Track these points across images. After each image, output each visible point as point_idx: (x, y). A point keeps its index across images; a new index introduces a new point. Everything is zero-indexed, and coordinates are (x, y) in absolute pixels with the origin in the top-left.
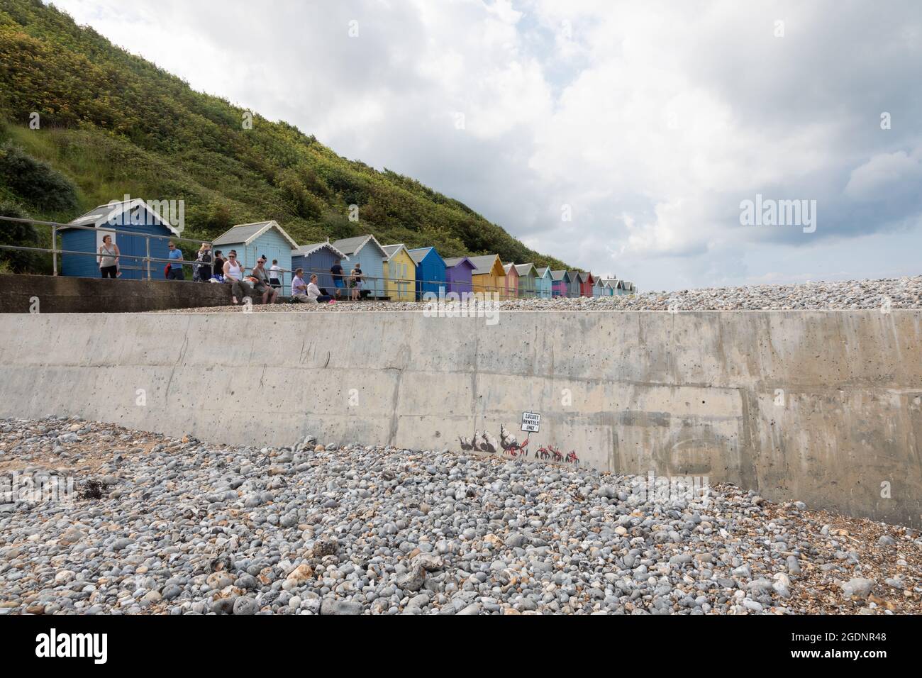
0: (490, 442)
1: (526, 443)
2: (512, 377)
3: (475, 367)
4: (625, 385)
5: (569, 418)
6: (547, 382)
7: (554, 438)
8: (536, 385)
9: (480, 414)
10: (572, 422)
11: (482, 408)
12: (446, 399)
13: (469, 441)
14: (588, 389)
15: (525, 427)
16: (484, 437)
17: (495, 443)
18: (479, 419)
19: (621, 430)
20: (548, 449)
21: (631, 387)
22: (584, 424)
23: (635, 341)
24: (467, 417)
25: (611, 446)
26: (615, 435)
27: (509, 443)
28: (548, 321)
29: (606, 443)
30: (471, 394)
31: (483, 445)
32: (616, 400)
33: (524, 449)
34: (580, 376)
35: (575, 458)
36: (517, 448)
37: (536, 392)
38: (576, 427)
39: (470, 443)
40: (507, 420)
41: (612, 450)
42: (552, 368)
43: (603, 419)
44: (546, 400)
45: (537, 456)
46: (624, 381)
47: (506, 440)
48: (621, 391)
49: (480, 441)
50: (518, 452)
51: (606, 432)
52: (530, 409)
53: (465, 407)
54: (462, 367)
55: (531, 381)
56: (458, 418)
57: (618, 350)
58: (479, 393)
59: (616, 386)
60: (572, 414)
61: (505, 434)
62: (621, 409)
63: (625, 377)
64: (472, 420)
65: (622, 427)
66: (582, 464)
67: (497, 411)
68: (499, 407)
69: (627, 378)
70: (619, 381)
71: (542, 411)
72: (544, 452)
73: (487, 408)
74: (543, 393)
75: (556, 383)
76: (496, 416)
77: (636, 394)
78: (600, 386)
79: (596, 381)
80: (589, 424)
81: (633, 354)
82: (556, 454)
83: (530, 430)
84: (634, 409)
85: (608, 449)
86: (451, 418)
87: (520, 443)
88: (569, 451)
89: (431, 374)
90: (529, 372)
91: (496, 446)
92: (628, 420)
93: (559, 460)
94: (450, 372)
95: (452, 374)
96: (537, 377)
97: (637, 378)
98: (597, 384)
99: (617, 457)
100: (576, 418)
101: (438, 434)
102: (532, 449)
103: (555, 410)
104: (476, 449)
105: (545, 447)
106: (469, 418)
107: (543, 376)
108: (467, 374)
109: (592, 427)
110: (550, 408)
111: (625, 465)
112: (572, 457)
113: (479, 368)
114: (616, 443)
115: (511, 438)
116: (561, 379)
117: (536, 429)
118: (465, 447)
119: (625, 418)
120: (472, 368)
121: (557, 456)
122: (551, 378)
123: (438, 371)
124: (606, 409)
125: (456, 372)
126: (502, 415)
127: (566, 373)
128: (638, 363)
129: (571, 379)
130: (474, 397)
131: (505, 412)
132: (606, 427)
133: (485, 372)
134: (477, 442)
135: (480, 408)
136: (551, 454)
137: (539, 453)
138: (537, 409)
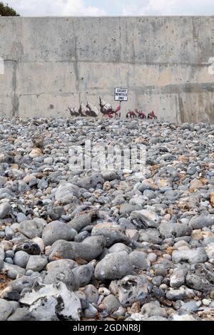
0: (92, 110)
1: (119, 108)
2: (105, 64)
3: (76, 57)
4: (185, 66)
5: (148, 90)
6: (131, 67)
7: (138, 104)
8: (123, 69)
9: (83, 91)
10: (151, 93)
11: (84, 87)
12: (56, 81)
13: (77, 110)
14: (160, 70)
15: (117, 98)
16: (87, 106)
17: (96, 110)
18: (83, 95)
19: (184, 96)
20: (134, 112)
21: (189, 67)
22: (158, 93)
23: (191, 36)
24: (73, 94)
25: (178, 107)
26: (180, 99)
27: (107, 109)
28: (128, 23)
29: (174, 105)
30: (75, 77)
31: (87, 112)
32: (180, 76)
33: (118, 113)
34: (154, 61)
35: (154, 116)
36: (113, 112)
37: (123, 74)
38: (153, 96)
39: (77, 111)
40: (104, 94)
41: (178, 109)
42: (134, 57)
43: (171, 89)
44: (131, 79)
45: (127, 116)
46: (185, 64)
47: (104, 107)
48: (183, 70)
49: (85, 109)
50: (114, 115)
51: (174, 98)
52: (120, 85)
53: (71, 87)
54: (66, 58)
55: (119, 66)
56: (66, 94)
57: (179, 44)
58: (81, 76)
59: (179, 66)
60: (150, 87)
61: (103, 103)
62: (183, 82)
63: (185, 61)
64: (78, 95)
65: (185, 94)
66: (159, 119)
67: (95, 88)
68: (97, 85)
69: (187, 62)
70: (181, 64)
71: (128, 86)
72: (132, 114)
73: (88, 87)
74: (128, 74)
75: (137, 67)
76: (95, 91)
77: (193, 72)
78: (169, 68)
79: (166, 65)
80: (162, 93)
81: (190, 46)
82: (140, 114)
83: (121, 100)
84: (192, 82)
85: (176, 109)
86: (61, 95)
87: (114, 108)
88: (150, 112)
89: (41, 64)
90: (117, 60)
91: (97, 111)
92: (188, 89)
93: (143, 118)
94: (57, 62)
95: (58, 63)
96: (124, 63)
97: (193, 61)
98: (166, 66)
99: (182, 113)
100: (153, 90)
101: (52, 107)
102: (123, 112)
103: (138, 85)
104: (82, 115)
105: (133, 110)
106: (75, 94)
107: (128, 62)
108: (70, 63)
109: (164, 95)
110: (134, 85)
111: (188, 118)
112: (152, 115)
113: (79, 58)
114: (181, 105)
115: (107, 106)
116: (140, 64)
117: (125, 98)
118: (73, 114)
119: (186, 88)
120: (73, 58)
121: (142, 116)
122: (133, 63)
123: (46, 61)
124: (173, 82)
125: (61, 62)
126: (99, 90)
127: (144, 60)
128: (193, 51)
129: (148, 64)
130: (77, 79)
131: (102, 89)
132: (174, 95)
133: (84, 61)
134: (82, 110)
135: (82, 86)
136: (137, 115)
137: (129, 115)
138: (124, 85)
